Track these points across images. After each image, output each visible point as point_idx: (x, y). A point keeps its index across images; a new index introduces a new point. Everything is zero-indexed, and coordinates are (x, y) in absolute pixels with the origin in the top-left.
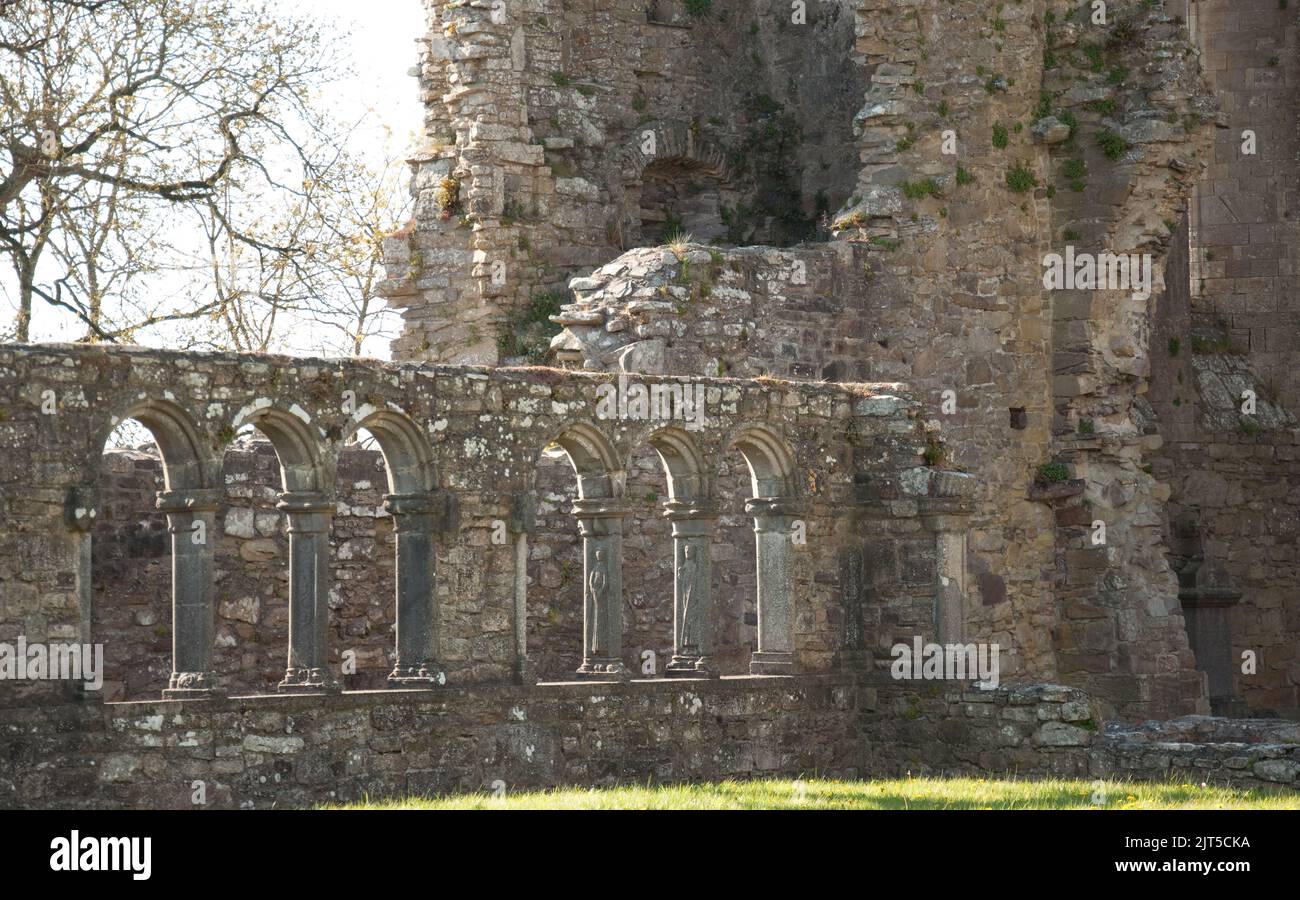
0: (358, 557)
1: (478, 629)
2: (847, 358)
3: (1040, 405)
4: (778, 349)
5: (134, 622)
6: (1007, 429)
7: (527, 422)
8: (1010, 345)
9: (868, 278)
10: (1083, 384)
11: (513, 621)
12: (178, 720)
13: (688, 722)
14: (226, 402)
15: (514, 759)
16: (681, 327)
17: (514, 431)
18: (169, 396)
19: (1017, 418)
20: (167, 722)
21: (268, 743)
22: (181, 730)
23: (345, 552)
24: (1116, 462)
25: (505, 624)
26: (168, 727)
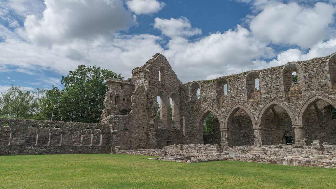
0: (77, 137)
1: (67, 141)
2: (127, 123)
3: (146, 127)
4: (120, 122)
5: (55, 141)
6: (143, 128)
7: (74, 126)
8: (143, 122)
9: (130, 117)
10: (149, 125)
11: (71, 141)
12: (33, 147)
13: (89, 149)
14: (41, 124)
15: (69, 151)
16: (111, 121)
17: (72, 127)
18: (35, 123)
19: (144, 128)
20: (32, 147)
21: (42, 149)
22: (33, 148)
23: (76, 136)
24: (151, 131)
25: (70, 141)
26: (31, 148)
